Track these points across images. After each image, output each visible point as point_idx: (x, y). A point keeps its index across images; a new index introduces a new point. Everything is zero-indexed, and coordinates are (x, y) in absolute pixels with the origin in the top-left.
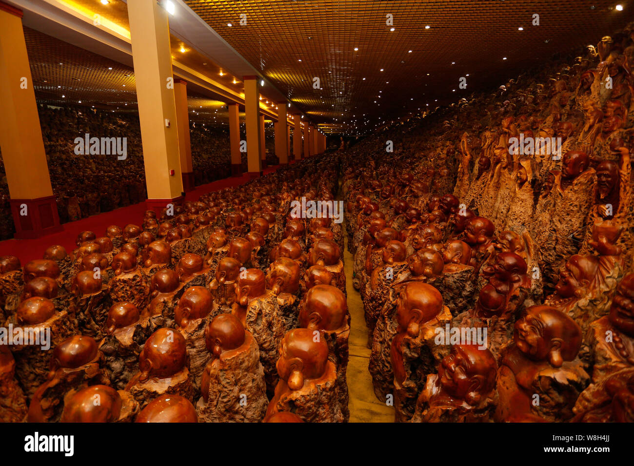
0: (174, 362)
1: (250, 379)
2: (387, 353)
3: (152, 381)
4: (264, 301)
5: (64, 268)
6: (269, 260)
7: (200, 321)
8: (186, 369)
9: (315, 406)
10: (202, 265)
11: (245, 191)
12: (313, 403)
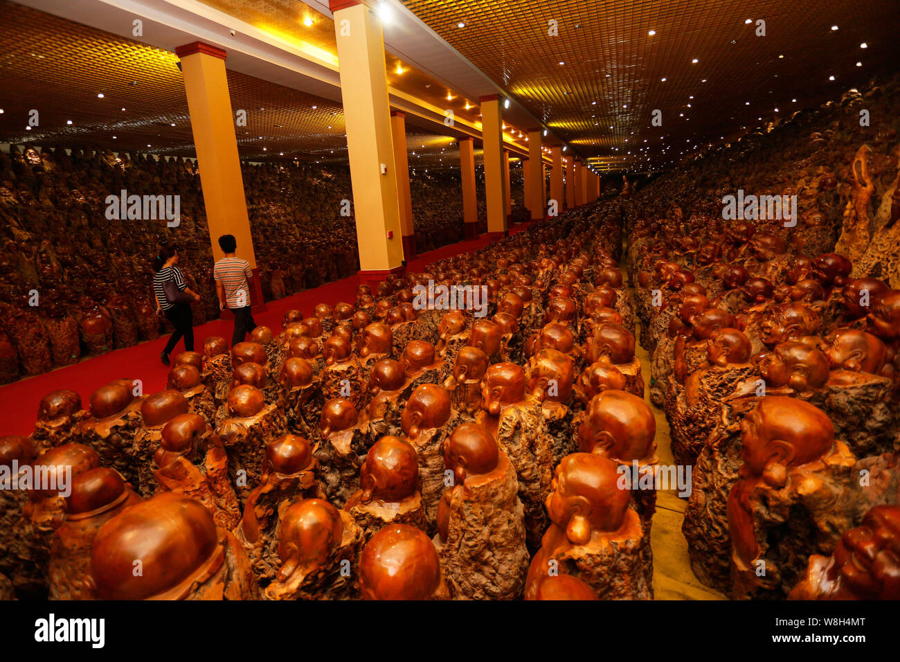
0: (404, 482)
1: (506, 519)
2: (718, 508)
3: (376, 504)
4: (523, 409)
5: (271, 354)
6: (524, 354)
7: (434, 431)
8: (418, 493)
9: (608, 574)
10: (433, 356)
11: (486, 257)
12: (605, 568)
